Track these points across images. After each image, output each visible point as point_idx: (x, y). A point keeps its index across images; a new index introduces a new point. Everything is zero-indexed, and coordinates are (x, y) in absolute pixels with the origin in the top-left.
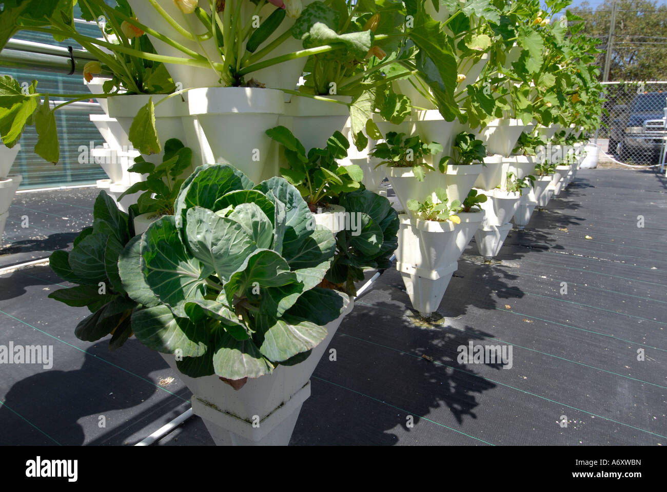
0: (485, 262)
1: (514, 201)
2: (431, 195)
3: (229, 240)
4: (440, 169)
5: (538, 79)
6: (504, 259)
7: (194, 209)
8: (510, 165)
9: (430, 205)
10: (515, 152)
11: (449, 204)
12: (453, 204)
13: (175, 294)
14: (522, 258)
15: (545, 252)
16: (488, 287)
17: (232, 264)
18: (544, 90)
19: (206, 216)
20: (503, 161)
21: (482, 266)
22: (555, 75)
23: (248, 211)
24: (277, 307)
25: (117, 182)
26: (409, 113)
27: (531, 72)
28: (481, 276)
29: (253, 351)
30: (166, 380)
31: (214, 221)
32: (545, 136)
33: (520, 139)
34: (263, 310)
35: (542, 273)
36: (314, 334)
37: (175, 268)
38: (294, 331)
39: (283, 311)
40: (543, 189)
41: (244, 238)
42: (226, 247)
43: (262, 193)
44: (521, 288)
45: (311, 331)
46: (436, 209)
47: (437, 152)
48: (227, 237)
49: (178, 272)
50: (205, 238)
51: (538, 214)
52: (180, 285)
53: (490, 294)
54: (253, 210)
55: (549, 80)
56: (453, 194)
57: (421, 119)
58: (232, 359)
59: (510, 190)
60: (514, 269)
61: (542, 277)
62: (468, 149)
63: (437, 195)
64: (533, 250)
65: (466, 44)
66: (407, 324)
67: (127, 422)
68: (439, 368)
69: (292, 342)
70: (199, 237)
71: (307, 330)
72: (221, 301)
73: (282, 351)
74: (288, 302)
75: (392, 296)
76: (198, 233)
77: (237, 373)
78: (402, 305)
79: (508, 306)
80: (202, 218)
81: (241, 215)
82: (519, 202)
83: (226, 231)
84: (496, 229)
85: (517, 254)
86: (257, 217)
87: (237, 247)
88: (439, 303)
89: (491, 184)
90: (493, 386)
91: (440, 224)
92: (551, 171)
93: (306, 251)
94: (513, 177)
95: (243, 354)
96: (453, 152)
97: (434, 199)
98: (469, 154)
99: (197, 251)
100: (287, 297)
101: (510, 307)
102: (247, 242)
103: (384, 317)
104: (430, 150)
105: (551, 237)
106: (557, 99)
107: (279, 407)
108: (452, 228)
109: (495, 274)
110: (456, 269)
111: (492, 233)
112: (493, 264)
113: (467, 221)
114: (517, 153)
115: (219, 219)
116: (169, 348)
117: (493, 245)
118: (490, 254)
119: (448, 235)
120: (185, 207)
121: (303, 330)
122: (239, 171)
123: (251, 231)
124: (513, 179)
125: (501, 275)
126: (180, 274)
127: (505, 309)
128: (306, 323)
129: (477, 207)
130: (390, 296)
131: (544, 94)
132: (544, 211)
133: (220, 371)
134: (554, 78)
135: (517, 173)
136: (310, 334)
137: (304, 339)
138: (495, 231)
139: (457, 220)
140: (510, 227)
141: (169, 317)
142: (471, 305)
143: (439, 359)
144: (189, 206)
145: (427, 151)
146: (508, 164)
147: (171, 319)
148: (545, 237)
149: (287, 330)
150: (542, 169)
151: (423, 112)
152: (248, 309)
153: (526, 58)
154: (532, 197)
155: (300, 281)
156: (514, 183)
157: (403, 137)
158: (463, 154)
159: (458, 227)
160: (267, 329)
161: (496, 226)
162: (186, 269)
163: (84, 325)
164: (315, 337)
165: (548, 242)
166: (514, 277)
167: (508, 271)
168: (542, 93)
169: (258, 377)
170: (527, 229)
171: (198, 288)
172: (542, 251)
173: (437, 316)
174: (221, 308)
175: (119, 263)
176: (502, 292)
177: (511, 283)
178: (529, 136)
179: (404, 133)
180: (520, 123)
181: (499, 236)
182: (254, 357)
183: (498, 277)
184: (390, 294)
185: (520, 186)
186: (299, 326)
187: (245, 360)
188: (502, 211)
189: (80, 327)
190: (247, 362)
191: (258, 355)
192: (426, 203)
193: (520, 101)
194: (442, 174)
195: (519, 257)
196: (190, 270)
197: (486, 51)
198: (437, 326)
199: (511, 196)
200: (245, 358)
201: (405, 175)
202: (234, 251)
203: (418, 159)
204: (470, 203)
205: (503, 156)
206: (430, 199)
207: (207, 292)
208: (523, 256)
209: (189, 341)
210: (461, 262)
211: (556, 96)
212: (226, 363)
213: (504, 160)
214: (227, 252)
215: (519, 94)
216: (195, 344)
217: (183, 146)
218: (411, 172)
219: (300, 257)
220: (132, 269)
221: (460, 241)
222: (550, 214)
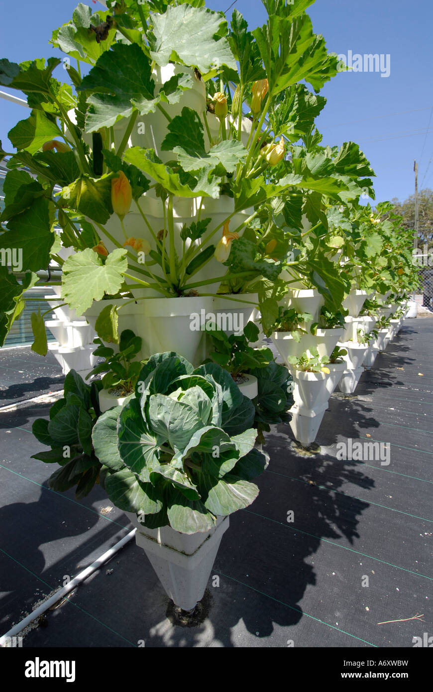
0: (345, 397)
1: (364, 350)
2: (306, 352)
3: (183, 419)
4: (312, 333)
5: (375, 261)
6: (359, 395)
7: (156, 396)
8: (359, 323)
9: (306, 360)
10: (361, 314)
11: (320, 358)
12: (323, 359)
13: (138, 461)
14: (373, 393)
15: (389, 388)
16: (350, 419)
17: (183, 436)
18: (380, 268)
19: (166, 401)
20: (353, 321)
21: (344, 401)
22: (386, 257)
23: (195, 394)
24: (219, 470)
25: (64, 345)
26: (287, 293)
27: (369, 256)
28: (344, 409)
29: (200, 507)
30: (106, 509)
31: (172, 405)
32: (381, 299)
33: (365, 304)
34: (205, 470)
35: (390, 405)
36: (248, 492)
37: (139, 440)
38: (233, 490)
39: (223, 474)
40: (383, 338)
41: (194, 417)
42: (180, 425)
43: (202, 377)
44: (376, 419)
45: (245, 489)
46: (310, 363)
47: (309, 320)
48: (182, 416)
49: (141, 442)
50: (164, 418)
51: (380, 355)
52: (142, 453)
53: (354, 425)
54: (198, 392)
55: (383, 262)
56: (322, 351)
57: (296, 296)
58: (185, 516)
59: (360, 342)
60: (369, 403)
61: (391, 409)
62: (332, 318)
63: (311, 352)
64: (380, 387)
65: (326, 244)
66: (293, 453)
67: (78, 548)
68: (322, 491)
69: (233, 500)
70: (159, 417)
71: (242, 488)
72: (174, 465)
73: (225, 508)
74: (228, 466)
75: (277, 429)
76: (158, 414)
77: (190, 528)
78: (286, 436)
79: (368, 435)
80: (162, 402)
81: (190, 397)
82: (367, 351)
83: (180, 413)
84: (352, 372)
85: (369, 390)
86: (201, 397)
87: (188, 424)
88: (316, 434)
89: (346, 338)
90: (367, 505)
91: (315, 374)
92: (387, 325)
93: (234, 417)
94: (361, 332)
95: (193, 511)
96: (320, 318)
97: (308, 355)
98: (333, 321)
99: (157, 426)
100: (226, 462)
101: (370, 436)
102: (196, 420)
103: (275, 448)
104: (303, 319)
105: (392, 375)
106: (390, 275)
107: (207, 539)
108: (324, 377)
109: (355, 408)
110: (327, 407)
111: (349, 375)
112: (352, 399)
113: (334, 370)
114: (363, 314)
115: (176, 404)
116: (135, 508)
117: (351, 384)
118: (349, 391)
119: (321, 382)
120: (148, 393)
121: (240, 488)
122: (182, 357)
123: (197, 409)
124: (362, 334)
125: (360, 408)
126: (141, 444)
127: (366, 437)
128: (241, 482)
129: (340, 359)
130: (276, 429)
131: (380, 272)
132: (383, 353)
133: (175, 525)
134: (386, 260)
135: (365, 328)
136: (245, 491)
137: (241, 497)
138: (351, 373)
139: (327, 370)
140: (362, 370)
141: (133, 479)
142: (340, 435)
143: (323, 484)
144: (152, 393)
145: (301, 320)
146: (357, 323)
147: (134, 481)
148: (387, 374)
149: (227, 489)
150: (380, 324)
151: (297, 292)
152: (192, 468)
153: (365, 247)
154: (376, 346)
155: (237, 449)
156: (363, 337)
157: (283, 309)
158: (328, 320)
159: (327, 376)
160: (211, 488)
161: (352, 370)
162: (145, 439)
163: (56, 477)
164: (249, 494)
165: (390, 379)
166: (369, 410)
167: (363, 405)
168: (378, 270)
169: (207, 531)
170: (372, 369)
171: (154, 454)
172: (387, 387)
173: (314, 447)
174: (174, 472)
175: (92, 435)
176: (362, 422)
177: (368, 415)
178: (371, 301)
179: (283, 306)
180: (364, 293)
181: (354, 377)
182: (201, 513)
183: (357, 410)
184: (276, 427)
185: (367, 338)
186: (236, 485)
187: (195, 516)
188: (356, 358)
189: (52, 479)
190: (197, 518)
191: (205, 511)
192: (302, 358)
193: (367, 281)
194: (313, 336)
195: (371, 393)
196: (149, 440)
197: (341, 248)
198: (316, 454)
199: (362, 347)
200: (196, 514)
201: (286, 338)
202: (186, 427)
203: (294, 326)
204: (335, 358)
205: (353, 316)
206: (306, 355)
207: (161, 455)
208: (373, 391)
209: (149, 500)
210: (331, 401)
211: (389, 272)
212: (180, 519)
213: (354, 319)
214: (181, 429)
215: (365, 276)
216: (154, 502)
217: (134, 335)
218: (290, 335)
219: (229, 422)
220: (102, 439)
221: (329, 385)
222: (388, 356)
